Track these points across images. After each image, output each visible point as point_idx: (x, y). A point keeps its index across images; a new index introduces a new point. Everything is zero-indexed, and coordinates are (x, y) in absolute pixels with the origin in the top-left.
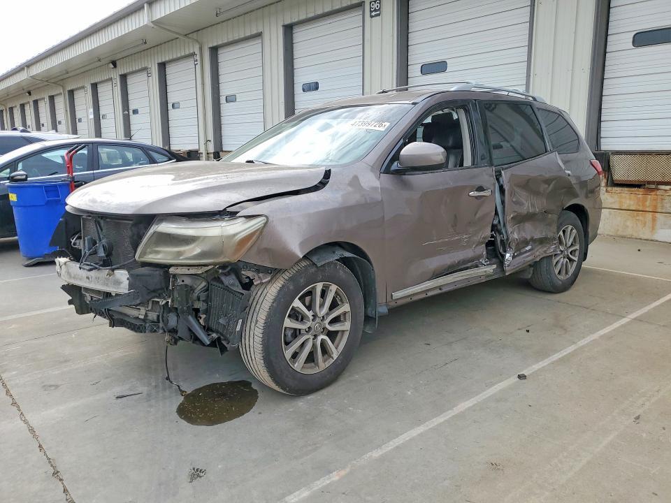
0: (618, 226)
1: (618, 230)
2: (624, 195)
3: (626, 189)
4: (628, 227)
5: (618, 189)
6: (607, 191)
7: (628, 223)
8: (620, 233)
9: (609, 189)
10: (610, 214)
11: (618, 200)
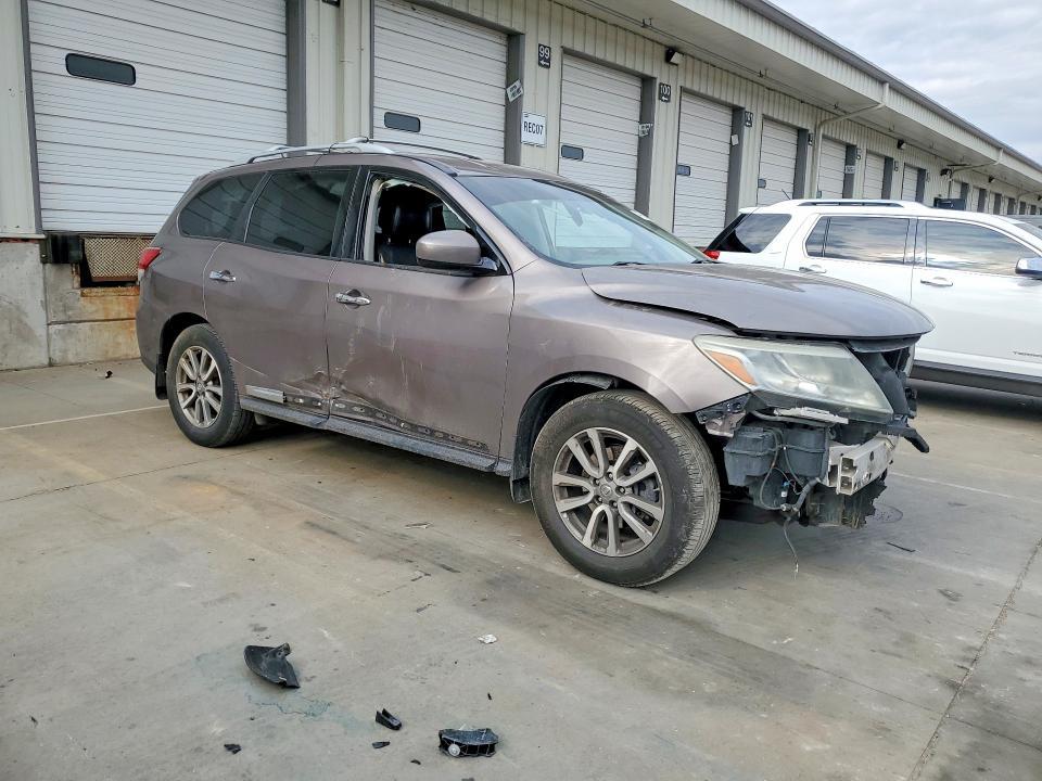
0: (106, 345)
1: (107, 352)
2: (109, 298)
3: (111, 289)
4: (119, 344)
5: (100, 290)
6: (83, 295)
7: (121, 339)
8: (110, 355)
9: (86, 290)
10: (92, 329)
11: (101, 306)
